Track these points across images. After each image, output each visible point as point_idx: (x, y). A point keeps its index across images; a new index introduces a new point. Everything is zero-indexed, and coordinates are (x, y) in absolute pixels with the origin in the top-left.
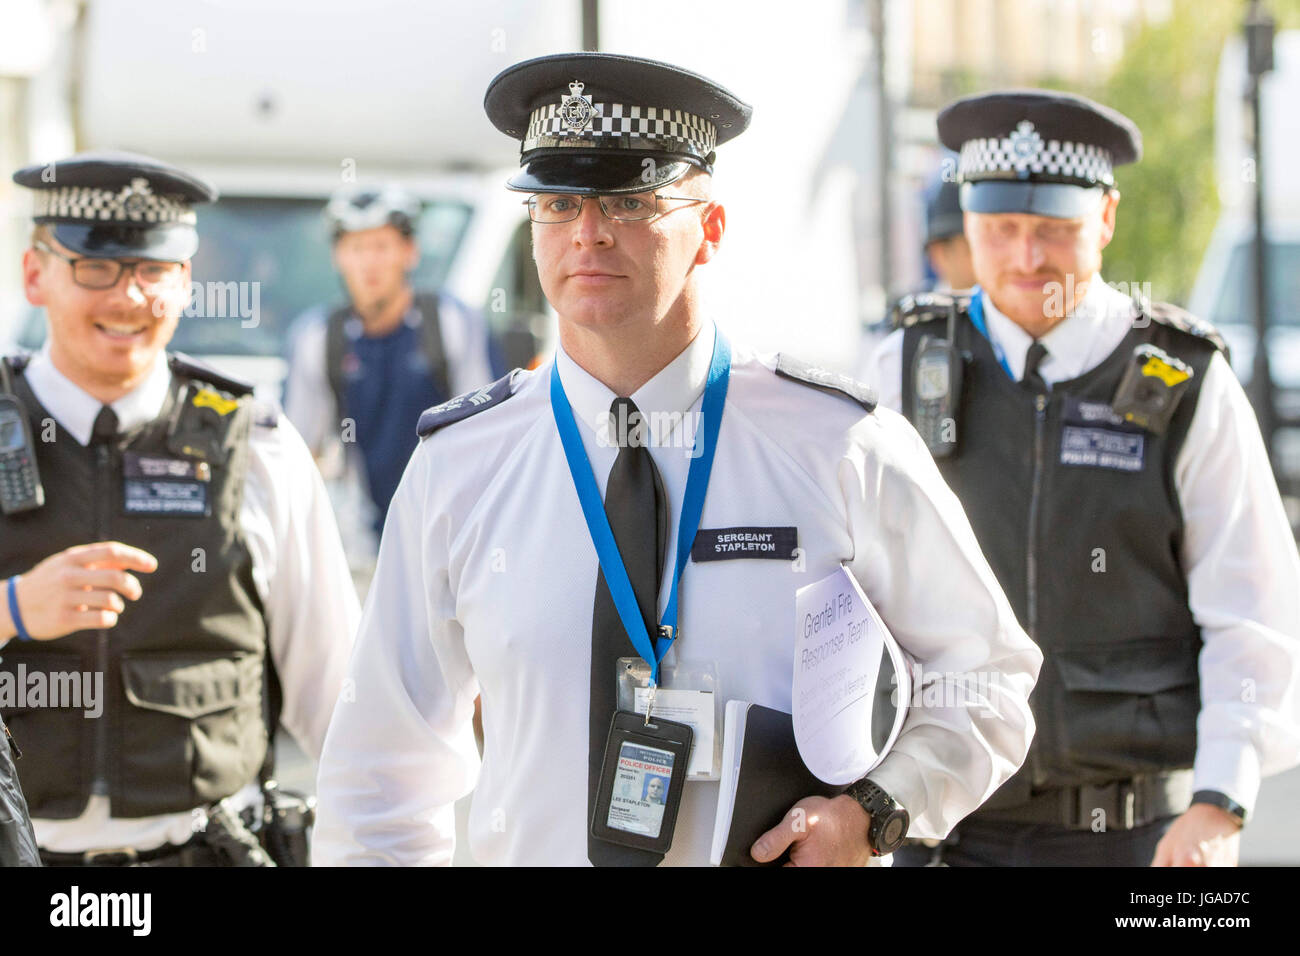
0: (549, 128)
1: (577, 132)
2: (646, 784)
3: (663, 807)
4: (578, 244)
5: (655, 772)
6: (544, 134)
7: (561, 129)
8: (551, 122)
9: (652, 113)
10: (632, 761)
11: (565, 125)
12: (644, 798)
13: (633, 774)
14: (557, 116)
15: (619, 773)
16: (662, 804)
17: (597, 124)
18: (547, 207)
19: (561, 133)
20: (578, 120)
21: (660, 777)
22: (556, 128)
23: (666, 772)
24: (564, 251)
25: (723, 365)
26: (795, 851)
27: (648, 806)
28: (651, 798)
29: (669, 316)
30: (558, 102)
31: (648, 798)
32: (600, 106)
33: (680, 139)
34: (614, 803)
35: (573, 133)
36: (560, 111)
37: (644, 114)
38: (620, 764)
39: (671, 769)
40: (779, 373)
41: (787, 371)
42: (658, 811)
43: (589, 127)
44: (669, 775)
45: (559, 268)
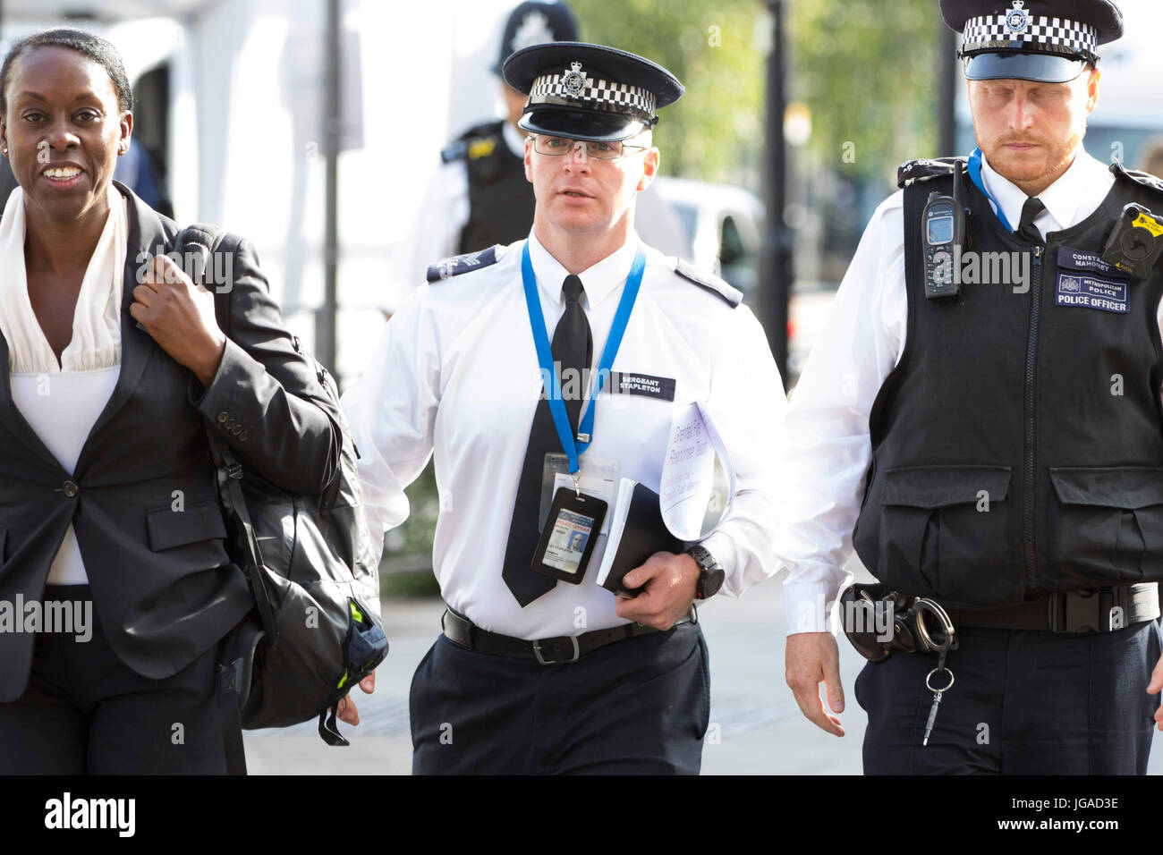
0: (553, 91)
1: (574, 96)
2: (572, 538)
3: (581, 554)
4: (568, 171)
5: (579, 530)
6: (549, 94)
7: (562, 93)
8: (555, 87)
9: (624, 89)
10: (565, 522)
11: (565, 90)
12: (569, 547)
13: (565, 531)
14: (560, 83)
15: (556, 528)
16: (581, 551)
17: (588, 92)
18: (545, 143)
19: (562, 95)
20: (575, 88)
21: (582, 534)
22: (558, 91)
23: (587, 531)
24: (556, 175)
25: (642, 262)
26: (650, 585)
27: (571, 552)
28: (575, 547)
29: (616, 226)
30: (562, 74)
31: (572, 547)
32: (591, 81)
33: (639, 107)
34: (548, 548)
35: (570, 96)
36: (563, 80)
37: (619, 89)
38: (557, 523)
39: (590, 529)
40: (677, 272)
41: (682, 272)
42: (577, 557)
43: (582, 93)
44: (588, 533)
45: (552, 187)
